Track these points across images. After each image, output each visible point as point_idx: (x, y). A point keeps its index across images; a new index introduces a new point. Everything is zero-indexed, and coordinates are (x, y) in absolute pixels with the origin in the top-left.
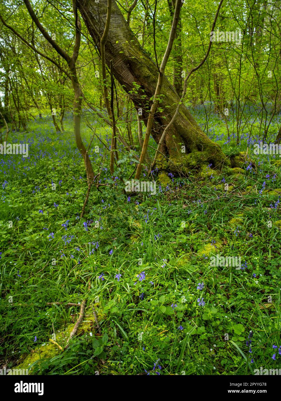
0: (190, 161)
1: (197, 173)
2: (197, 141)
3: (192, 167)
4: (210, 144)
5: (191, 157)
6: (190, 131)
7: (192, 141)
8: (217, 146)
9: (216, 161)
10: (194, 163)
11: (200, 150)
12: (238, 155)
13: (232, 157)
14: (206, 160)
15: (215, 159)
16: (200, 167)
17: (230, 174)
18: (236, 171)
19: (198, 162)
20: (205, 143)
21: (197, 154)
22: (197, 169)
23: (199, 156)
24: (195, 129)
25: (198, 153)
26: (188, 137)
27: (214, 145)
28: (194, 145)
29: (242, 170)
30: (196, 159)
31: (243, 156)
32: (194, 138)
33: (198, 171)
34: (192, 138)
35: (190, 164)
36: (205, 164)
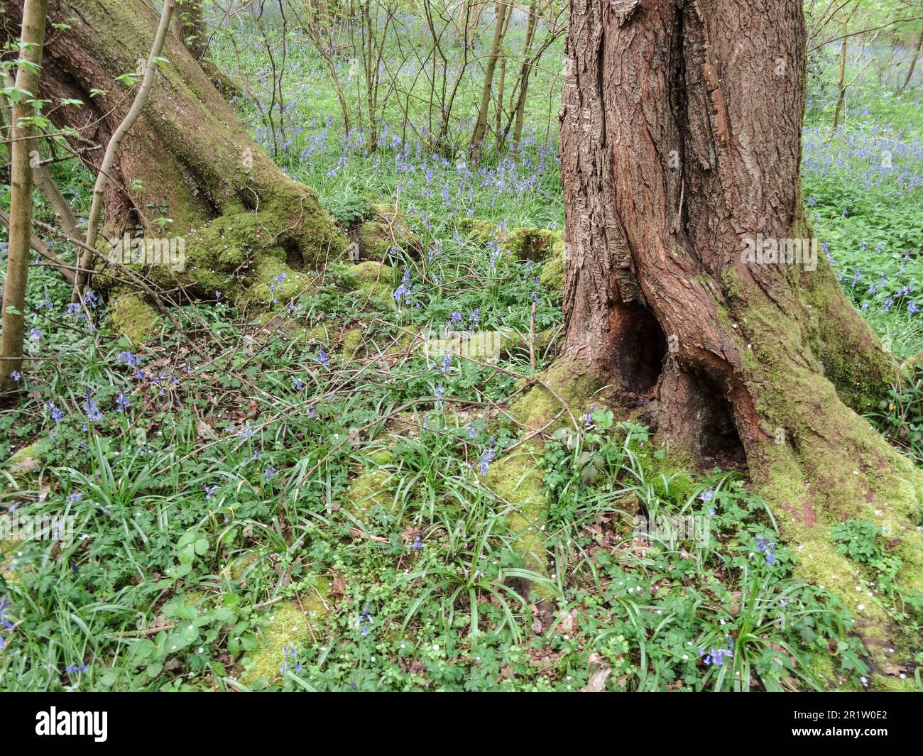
0: (218, 248)
1: (247, 285)
2: (238, 177)
3: (230, 268)
4: (281, 188)
5: (222, 231)
6: (209, 142)
7: (218, 179)
8: (304, 195)
9: (304, 241)
10: (232, 253)
11: (249, 205)
12: (369, 216)
13: (354, 225)
14: (272, 241)
15: (301, 236)
16: (254, 266)
17: (348, 285)
18: (368, 274)
19: (247, 248)
20: (264, 186)
21: (242, 224)
22: (243, 271)
23: (248, 229)
24: (227, 134)
25: (246, 218)
26: (204, 165)
27: (295, 193)
28: (229, 191)
29: (386, 268)
30: (238, 239)
31: (384, 222)
32: (224, 167)
33: (249, 279)
34: (218, 170)
35: (221, 259)
36: (270, 255)
